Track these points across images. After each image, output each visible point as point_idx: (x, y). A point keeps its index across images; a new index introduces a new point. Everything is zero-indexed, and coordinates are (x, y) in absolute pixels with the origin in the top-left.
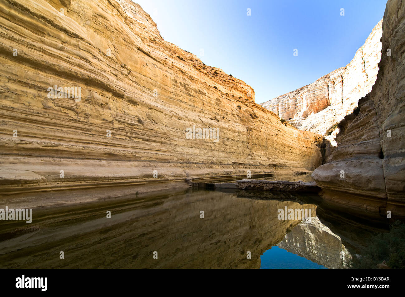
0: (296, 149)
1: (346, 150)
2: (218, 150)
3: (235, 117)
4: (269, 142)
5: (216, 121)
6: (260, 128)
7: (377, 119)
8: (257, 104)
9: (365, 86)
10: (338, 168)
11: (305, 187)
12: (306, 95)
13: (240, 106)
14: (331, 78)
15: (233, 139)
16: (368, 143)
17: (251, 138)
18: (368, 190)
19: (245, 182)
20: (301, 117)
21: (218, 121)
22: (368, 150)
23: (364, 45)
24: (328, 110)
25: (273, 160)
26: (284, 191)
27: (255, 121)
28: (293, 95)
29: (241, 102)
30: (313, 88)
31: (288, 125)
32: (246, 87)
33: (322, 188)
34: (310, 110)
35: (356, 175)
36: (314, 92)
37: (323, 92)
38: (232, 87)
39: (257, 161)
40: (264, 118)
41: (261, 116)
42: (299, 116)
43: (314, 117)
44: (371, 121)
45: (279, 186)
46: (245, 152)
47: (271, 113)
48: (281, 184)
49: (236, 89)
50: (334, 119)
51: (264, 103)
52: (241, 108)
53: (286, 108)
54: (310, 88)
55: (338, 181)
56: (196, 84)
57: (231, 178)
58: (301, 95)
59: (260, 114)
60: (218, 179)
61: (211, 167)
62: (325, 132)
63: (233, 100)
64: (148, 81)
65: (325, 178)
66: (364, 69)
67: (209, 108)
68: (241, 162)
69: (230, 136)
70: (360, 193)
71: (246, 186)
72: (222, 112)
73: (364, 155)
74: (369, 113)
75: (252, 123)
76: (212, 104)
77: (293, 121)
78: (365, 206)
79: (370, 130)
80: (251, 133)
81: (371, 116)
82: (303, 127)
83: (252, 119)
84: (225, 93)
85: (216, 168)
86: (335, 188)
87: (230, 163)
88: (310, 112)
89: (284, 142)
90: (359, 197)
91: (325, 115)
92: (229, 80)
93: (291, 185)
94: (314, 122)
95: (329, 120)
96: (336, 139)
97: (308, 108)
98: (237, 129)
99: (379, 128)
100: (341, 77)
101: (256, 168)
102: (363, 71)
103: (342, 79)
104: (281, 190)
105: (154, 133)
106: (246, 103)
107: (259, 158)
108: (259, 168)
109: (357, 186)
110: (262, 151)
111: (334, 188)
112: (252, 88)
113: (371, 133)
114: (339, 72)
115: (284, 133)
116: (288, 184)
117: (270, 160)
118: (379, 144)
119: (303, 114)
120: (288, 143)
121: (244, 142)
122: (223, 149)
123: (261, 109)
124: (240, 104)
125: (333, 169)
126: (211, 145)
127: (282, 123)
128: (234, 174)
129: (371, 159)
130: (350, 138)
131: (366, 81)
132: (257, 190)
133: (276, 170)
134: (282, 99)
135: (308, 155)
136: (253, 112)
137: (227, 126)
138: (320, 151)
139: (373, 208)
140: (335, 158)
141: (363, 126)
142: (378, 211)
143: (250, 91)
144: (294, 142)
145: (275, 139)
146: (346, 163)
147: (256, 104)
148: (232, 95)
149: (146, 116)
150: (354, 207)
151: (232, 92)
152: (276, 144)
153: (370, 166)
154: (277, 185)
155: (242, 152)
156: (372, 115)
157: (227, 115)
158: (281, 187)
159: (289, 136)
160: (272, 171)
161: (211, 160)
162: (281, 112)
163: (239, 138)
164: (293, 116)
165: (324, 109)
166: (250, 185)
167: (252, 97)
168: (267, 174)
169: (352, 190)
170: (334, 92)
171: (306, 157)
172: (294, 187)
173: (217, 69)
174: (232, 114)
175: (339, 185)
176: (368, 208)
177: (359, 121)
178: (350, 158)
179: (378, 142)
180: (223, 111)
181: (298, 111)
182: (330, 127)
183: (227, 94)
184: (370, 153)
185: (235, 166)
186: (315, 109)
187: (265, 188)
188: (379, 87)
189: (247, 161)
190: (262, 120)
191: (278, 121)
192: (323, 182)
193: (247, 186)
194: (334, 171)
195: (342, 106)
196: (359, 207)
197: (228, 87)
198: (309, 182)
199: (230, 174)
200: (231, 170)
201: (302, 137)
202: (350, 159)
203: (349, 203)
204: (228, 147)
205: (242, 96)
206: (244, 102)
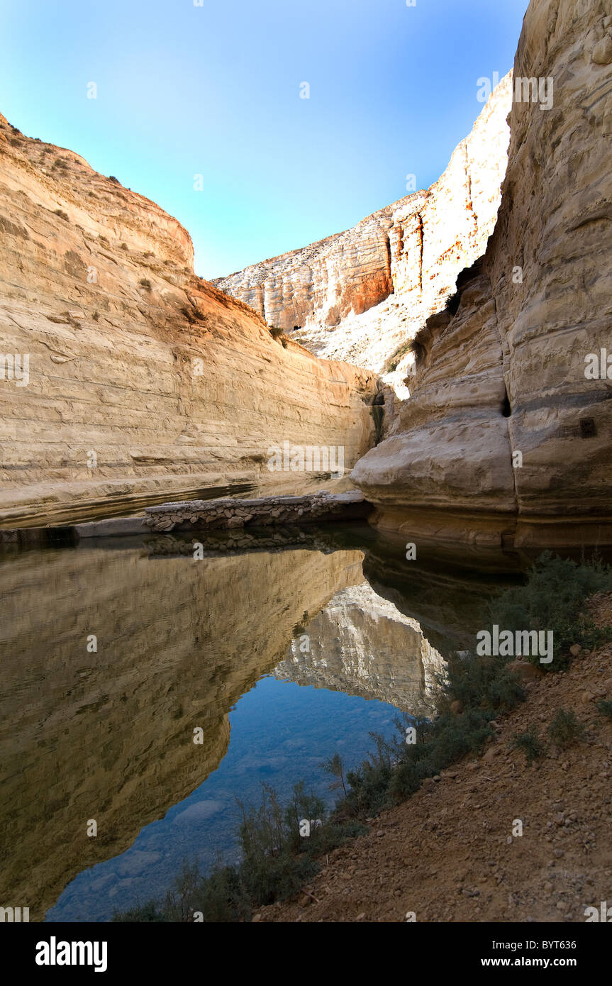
0: (313, 412)
1: (429, 399)
2: (81, 420)
3: (134, 316)
4: (240, 394)
5: (69, 326)
6: (213, 352)
7: (497, 322)
8: (201, 278)
9: (471, 245)
10: (413, 448)
11: (335, 508)
12: (334, 262)
13: (148, 282)
14: (395, 218)
15: (130, 383)
16: (479, 378)
17: (186, 381)
18: (478, 496)
19: (171, 511)
20: (323, 324)
21: (78, 326)
22: (478, 396)
23: (470, 135)
24: (390, 306)
25: (254, 443)
26: (283, 524)
27: (197, 331)
28: (301, 259)
29: (152, 269)
30: (352, 243)
31: (289, 345)
32: (164, 221)
33: (377, 504)
34: (345, 303)
35: (453, 460)
36: (355, 255)
37: (377, 257)
38: (119, 219)
39: (209, 449)
40: (222, 323)
41: (214, 315)
42: (317, 320)
43: (357, 325)
44: (483, 327)
45: (269, 512)
46: (171, 425)
47: (242, 307)
48: (273, 505)
49: (131, 225)
50: (402, 329)
51: (221, 279)
52: (154, 289)
53: (284, 297)
54: (344, 243)
55: (412, 481)
57: (131, 505)
58: (322, 261)
59: (212, 310)
60: (89, 512)
61: (60, 476)
62: (382, 364)
63: (124, 261)
65: (382, 476)
66: (469, 201)
67: (42, 282)
68: (160, 456)
69: (122, 375)
70: (460, 504)
71: (177, 523)
72: (90, 299)
73: (470, 409)
74: (479, 309)
75: (187, 337)
76: (51, 269)
77: (304, 334)
78: (472, 535)
79: (483, 348)
80: (186, 367)
81: (484, 314)
82: (328, 351)
83: (187, 325)
84: (95, 235)
85: (79, 477)
86: (407, 499)
87: (126, 460)
88: (346, 308)
89: (280, 391)
90: (459, 516)
91: (382, 319)
92: (107, 195)
93: (301, 504)
94: (355, 337)
95: (392, 333)
96: (407, 381)
97: (340, 298)
98: (143, 352)
99: (500, 343)
100: (418, 217)
101: (206, 470)
102: (467, 207)
103: (421, 222)
104: (274, 521)
106: (168, 274)
107: (214, 440)
108: (215, 469)
109: (455, 488)
110: (220, 419)
111: (403, 499)
113: (486, 356)
114: (414, 204)
115: (281, 367)
116: (294, 504)
117: (243, 445)
118: (501, 379)
119: (328, 314)
120: (292, 396)
121: (167, 395)
122: (99, 416)
123: (213, 296)
124: (148, 275)
125: (402, 452)
126: (59, 405)
127: (274, 338)
128: (140, 491)
129: (484, 417)
130: (438, 373)
131: (473, 233)
132: (209, 529)
133: (261, 472)
134: (274, 271)
135: (342, 426)
136: (189, 303)
137: (110, 345)
138: (371, 414)
139: (488, 538)
140: (406, 424)
141: (467, 340)
142: (500, 543)
143: (180, 235)
144: (308, 393)
145: (258, 383)
146: (432, 433)
147: (197, 278)
148: (120, 243)
150: (449, 540)
151: (118, 233)
152: (260, 398)
153: (482, 435)
154: (264, 508)
155: (160, 426)
156: (488, 311)
157: (107, 308)
158: (275, 513)
159: (293, 375)
160: (249, 476)
161: (60, 453)
162: (272, 308)
163: (151, 382)
164: (303, 321)
165: (379, 302)
166: (187, 516)
167: (186, 255)
168: (236, 484)
169: (444, 500)
170: (402, 257)
171: (337, 431)
172: (308, 509)
173: (65, 154)
174: (125, 307)
175: (415, 491)
176: (478, 541)
177: (458, 330)
178: (439, 419)
179: (499, 376)
180: (91, 294)
181: (316, 305)
182: (392, 352)
183: (104, 239)
184: (483, 404)
185: (140, 469)
186: (358, 302)
187: (230, 521)
188: (502, 241)
189: (177, 453)
190: (218, 328)
191: (262, 331)
192: (378, 486)
193: (180, 520)
194: (404, 454)
195: (420, 296)
196: (460, 539)
197: (105, 218)
198: (345, 492)
199: (125, 494)
200: (131, 480)
201: (326, 378)
202: (439, 421)
203: (439, 534)
204: (115, 410)
205: (152, 250)
206: (159, 270)
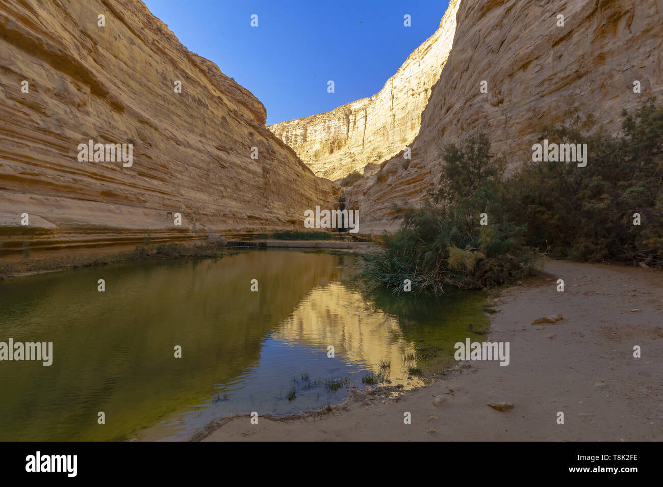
0: (314, 202)
2: (229, 197)
3: (247, 149)
4: (287, 190)
5: (224, 152)
6: (278, 169)
9: (391, 129)
13: (252, 133)
14: (353, 110)
15: (247, 181)
17: (268, 182)
20: (312, 157)
21: (228, 153)
23: (396, 75)
24: (346, 153)
25: (292, 214)
27: (272, 159)
28: (303, 124)
29: (253, 127)
32: (257, 104)
34: (323, 148)
39: (275, 215)
40: (281, 155)
41: (278, 152)
46: (261, 202)
49: (244, 104)
52: (254, 137)
54: (326, 118)
56: (193, 86)
58: (314, 126)
59: (277, 149)
63: (243, 123)
64: (122, 68)
66: (392, 107)
67: (212, 130)
68: (257, 216)
69: (244, 177)
72: (229, 139)
75: (268, 161)
76: (216, 124)
80: (268, 176)
83: (268, 155)
84: (232, 109)
87: (245, 216)
88: (324, 151)
89: (302, 191)
98: (251, 167)
100: (365, 111)
101: (275, 225)
102: (391, 110)
103: (366, 113)
105: (152, 163)
106: (260, 130)
107: (277, 211)
108: (278, 225)
110: (279, 201)
112: (265, 106)
114: (363, 104)
117: (288, 215)
120: (306, 194)
121: (260, 188)
122: (235, 195)
124: (252, 130)
126: (222, 188)
131: (392, 123)
133: (294, 228)
134: (289, 128)
136: (269, 145)
137: (240, 163)
138: (338, 206)
143: (262, 110)
144: (312, 193)
145: (294, 186)
148: (241, 114)
149: (136, 133)
152: (294, 193)
155: (257, 202)
157: (236, 144)
161: (223, 211)
163: (254, 182)
170: (355, 129)
174: (243, 144)
180: (230, 137)
181: (309, 148)
183: (235, 111)
186: (331, 149)
189: (263, 215)
190: (280, 158)
195: (363, 150)
201: (320, 186)
204: (241, 193)
206: (257, 128)
